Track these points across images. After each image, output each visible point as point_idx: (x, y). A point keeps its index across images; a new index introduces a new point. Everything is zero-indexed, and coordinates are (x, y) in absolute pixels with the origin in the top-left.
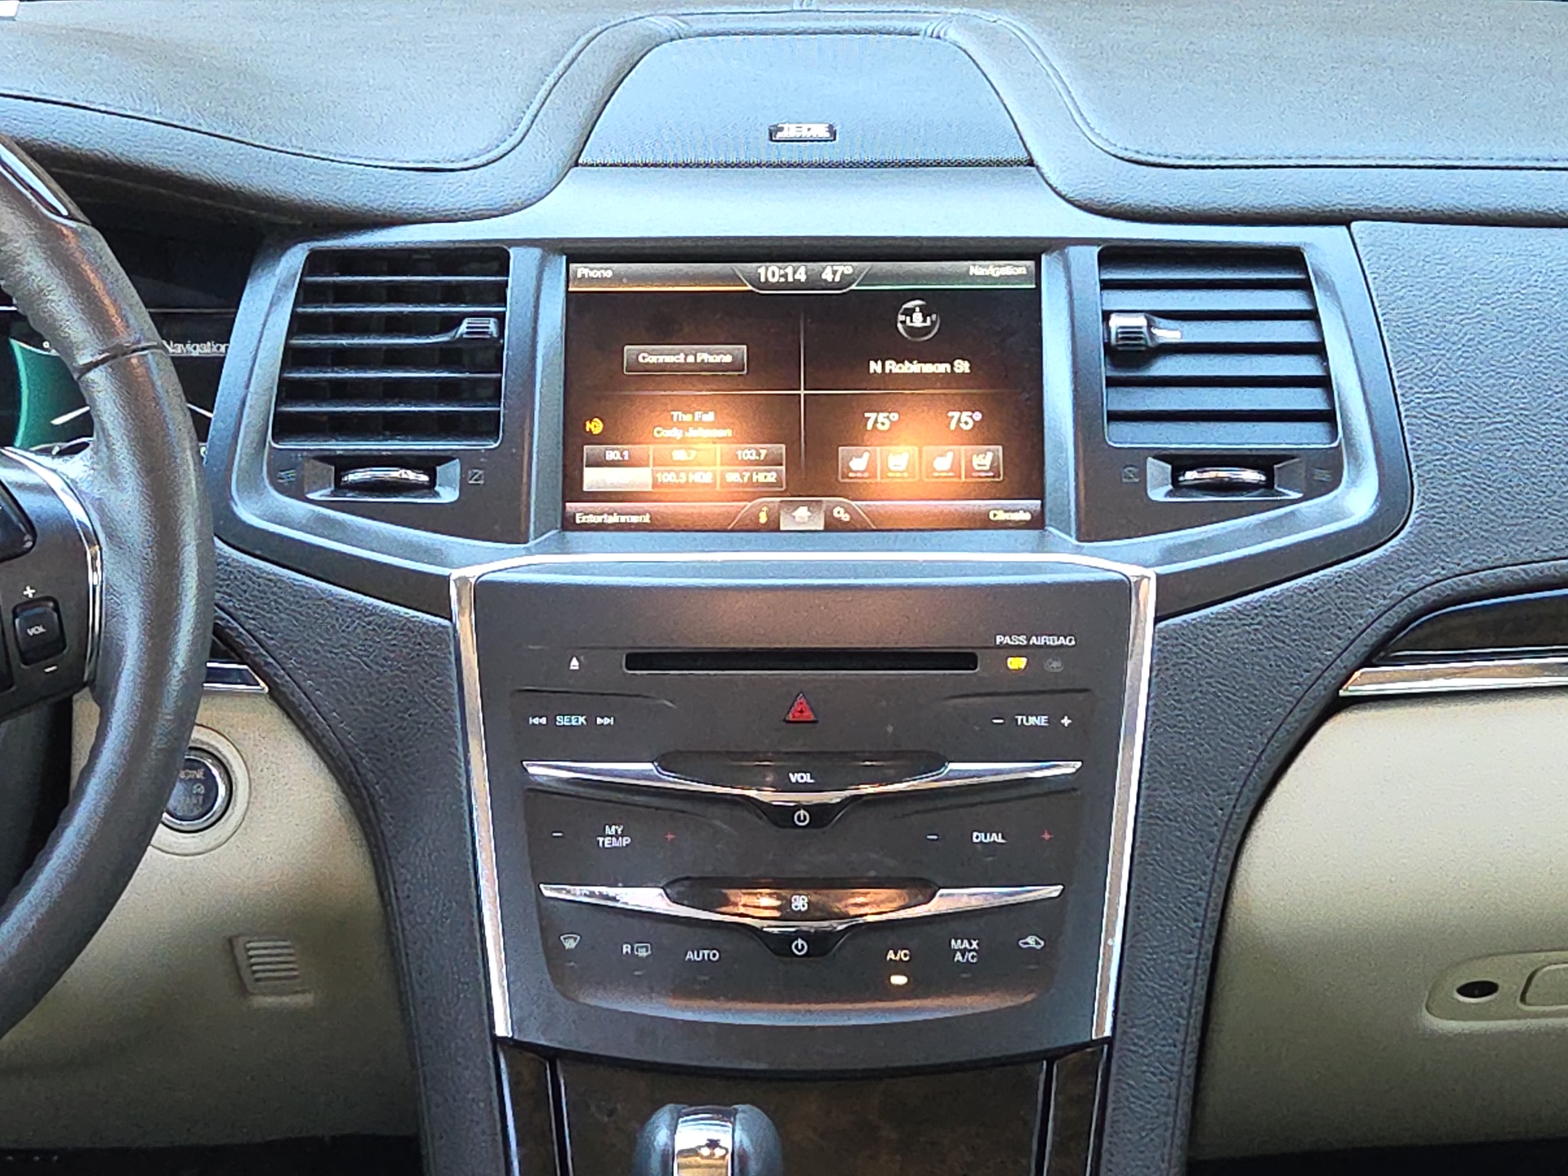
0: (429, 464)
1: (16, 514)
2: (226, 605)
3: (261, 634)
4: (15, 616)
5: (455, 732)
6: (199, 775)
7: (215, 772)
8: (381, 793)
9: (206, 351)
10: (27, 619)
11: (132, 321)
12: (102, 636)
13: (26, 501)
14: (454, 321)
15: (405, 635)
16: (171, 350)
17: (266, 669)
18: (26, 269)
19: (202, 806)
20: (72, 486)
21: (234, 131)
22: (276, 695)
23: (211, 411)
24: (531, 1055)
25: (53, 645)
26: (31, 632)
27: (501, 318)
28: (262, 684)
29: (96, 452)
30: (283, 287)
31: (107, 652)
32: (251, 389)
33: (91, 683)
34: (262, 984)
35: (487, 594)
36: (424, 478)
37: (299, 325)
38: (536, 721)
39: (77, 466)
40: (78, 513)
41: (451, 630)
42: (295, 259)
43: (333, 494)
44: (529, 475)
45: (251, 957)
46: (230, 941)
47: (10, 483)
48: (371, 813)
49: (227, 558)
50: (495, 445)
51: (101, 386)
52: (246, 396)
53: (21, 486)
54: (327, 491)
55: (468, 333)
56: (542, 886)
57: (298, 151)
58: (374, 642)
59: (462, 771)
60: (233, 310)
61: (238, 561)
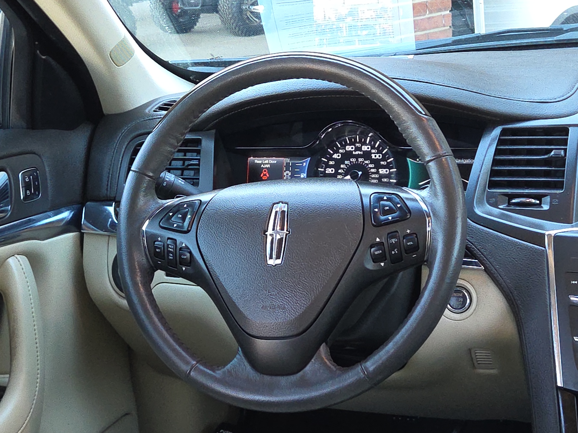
0: (539, 197)
1: (405, 207)
2: (471, 241)
3: (482, 250)
4: (404, 239)
5: (546, 285)
6: (461, 295)
7: (466, 294)
8: (520, 303)
9: (468, 162)
10: (407, 240)
11: (443, 147)
12: (431, 246)
13: (409, 203)
14: (550, 151)
15: (529, 252)
16: (457, 162)
17: (483, 261)
18: (411, 131)
19: (462, 305)
20: (423, 199)
21: (479, 90)
22: (486, 270)
23: (468, 181)
24: (569, 393)
25: (415, 248)
26: (408, 244)
27: (565, 150)
28: (482, 267)
29: (431, 188)
30: (493, 140)
31: (432, 251)
32: (482, 172)
33: (426, 261)
34: (480, 365)
35: (558, 240)
36: (538, 202)
37: (498, 152)
38: (574, 282)
39: (425, 193)
40: (424, 207)
41: (545, 251)
42: (497, 131)
43: (507, 206)
44: (573, 202)
45: (477, 356)
46: (470, 350)
47: (404, 198)
48: (517, 309)
49: (472, 226)
50: (563, 191)
51: (433, 168)
52: (480, 174)
53: (407, 199)
54: (505, 205)
55: (554, 155)
56: (574, 337)
57: (500, 97)
58: (519, 254)
59: (548, 298)
60: (476, 148)
61: (475, 227)
